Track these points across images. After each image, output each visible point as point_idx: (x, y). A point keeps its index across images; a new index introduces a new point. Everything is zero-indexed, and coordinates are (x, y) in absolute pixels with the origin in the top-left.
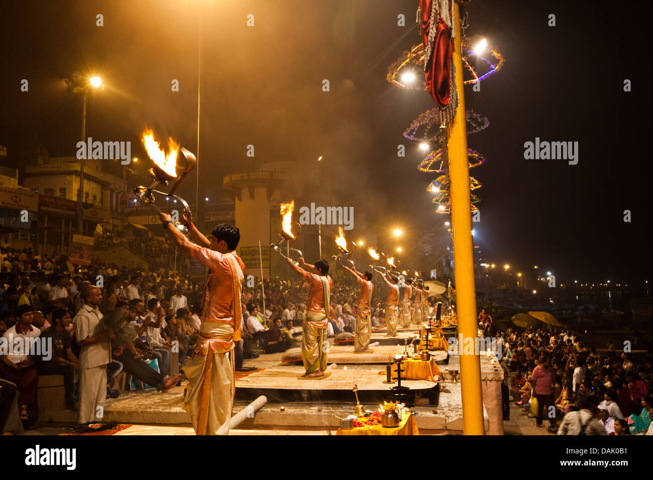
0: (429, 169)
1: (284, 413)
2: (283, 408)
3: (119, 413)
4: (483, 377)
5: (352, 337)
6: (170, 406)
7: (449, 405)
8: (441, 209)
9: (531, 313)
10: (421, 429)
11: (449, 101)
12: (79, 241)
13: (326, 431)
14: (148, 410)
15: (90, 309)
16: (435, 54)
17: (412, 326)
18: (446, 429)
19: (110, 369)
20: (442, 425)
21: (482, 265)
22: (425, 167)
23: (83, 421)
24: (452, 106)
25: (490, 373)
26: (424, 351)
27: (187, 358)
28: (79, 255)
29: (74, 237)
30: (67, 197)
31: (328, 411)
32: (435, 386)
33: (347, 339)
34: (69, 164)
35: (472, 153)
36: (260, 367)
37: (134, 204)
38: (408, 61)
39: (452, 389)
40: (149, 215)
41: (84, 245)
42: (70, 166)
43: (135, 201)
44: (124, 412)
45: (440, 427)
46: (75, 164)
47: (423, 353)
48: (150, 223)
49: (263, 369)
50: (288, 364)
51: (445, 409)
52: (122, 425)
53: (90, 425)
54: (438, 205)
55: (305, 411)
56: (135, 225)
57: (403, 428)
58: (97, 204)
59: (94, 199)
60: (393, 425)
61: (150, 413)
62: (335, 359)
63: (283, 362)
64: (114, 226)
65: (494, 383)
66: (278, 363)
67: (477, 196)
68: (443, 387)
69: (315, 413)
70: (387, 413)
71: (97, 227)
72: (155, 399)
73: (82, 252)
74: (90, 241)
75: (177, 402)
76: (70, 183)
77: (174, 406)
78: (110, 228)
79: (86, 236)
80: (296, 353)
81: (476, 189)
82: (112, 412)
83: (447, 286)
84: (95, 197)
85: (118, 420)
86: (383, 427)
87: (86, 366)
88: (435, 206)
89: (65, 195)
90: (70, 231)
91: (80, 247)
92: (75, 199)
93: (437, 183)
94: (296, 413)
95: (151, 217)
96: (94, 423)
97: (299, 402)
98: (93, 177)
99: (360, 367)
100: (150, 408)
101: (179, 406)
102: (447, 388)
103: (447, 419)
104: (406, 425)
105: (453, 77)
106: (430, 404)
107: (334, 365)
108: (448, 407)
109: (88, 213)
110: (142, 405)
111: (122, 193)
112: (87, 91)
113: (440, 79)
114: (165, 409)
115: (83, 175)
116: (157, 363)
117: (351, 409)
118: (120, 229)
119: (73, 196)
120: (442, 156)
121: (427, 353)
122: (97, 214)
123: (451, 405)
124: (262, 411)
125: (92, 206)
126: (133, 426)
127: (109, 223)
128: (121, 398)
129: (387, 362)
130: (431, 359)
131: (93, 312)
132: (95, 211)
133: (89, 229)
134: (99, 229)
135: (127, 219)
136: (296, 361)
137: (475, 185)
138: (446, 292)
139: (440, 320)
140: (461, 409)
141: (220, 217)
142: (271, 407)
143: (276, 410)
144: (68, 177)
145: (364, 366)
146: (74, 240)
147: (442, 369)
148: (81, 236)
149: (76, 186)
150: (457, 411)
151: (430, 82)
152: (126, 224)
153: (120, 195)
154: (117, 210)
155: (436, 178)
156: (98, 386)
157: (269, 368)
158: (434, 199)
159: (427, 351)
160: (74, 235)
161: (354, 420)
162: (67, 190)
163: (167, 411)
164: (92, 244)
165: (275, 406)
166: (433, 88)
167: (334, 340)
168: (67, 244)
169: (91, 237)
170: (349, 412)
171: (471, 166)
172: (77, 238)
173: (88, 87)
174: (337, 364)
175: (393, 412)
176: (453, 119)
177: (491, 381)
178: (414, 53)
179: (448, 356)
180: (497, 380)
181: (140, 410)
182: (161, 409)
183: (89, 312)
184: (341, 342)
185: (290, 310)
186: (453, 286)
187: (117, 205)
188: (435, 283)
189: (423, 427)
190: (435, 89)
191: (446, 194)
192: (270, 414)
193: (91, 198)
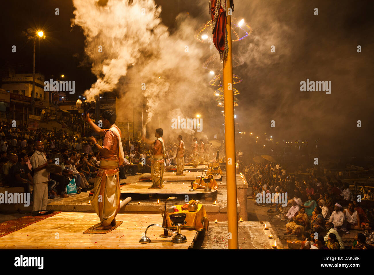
0: (214, 84)
1: (140, 205)
2: (139, 203)
3: (55, 206)
4: (238, 187)
5: (175, 168)
6: (82, 202)
7: (222, 201)
8: (220, 104)
9: (262, 156)
10: (207, 212)
11: (224, 49)
12: (32, 118)
13: (161, 214)
14: (70, 204)
15: (39, 153)
16: (218, 25)
17: (205, 163)
18: (220, 212)
19: (50, 184)
20: (218, 210)
21: (239, 132)
22: (212, 83)
23: (36, 210)
24: (225, 52)
25: (242, 185)
26: (210, 174)
27: (91, 178)
28: (33, 125)
29: (30, 116)
30: (26, 95)
31: (162, 204)
32: (215, 191)
33: (172, 169)
34: (26, 78)
35: (235, 77)
36: (128, 183)
37: (62, 99)
38: (205, 28)
39: (223, 193)
40: (70, 105)
41: (36, 120)
42: (27, 78)
43: (63, 98)
44: (58, 205)
45: (217, 211)
46: (30, 77)
47: (210, 175)
48: (71, 109)
49: (129, 184)
50: (142, 181)
51: (219, 202)
52: (56, 212)
53: (39, 212)
54: (219, 102)
55: (150, 204)
56: (62, 110)
57: (199, 212)
58: (42, 99)
59: (40, 96)
60: (194, 211)
61: (71, 206)
62: (166, 179)
63: (140, 180)
64: (52, 111)
65: (243, 190)
66: (137, 181)
67: (238, 98)
68: (219, 192)
69: (155, 205)
70: (191, 205)
71: (43, 111)
72: (74, 199)
73: (34, 124)
74: (39, 118)
75: (85, 200)
76: (27, 88)
77: (84, 203)
78: (49, 111)
79: (36, 115)
80: (146, 176)
81: (237, 95)
82: (51, 205)
83: (222, 143)
84: (41, 95)
85: (54, 209)
86: (189, 211)
87: (36, 183)
88: (217, 103)
89: (25, 94)
90: (28, 113)
91: (33, 121)
92: (30, 96)
93: (218, 91)
94: (146, 205)
95: (71, 106)
96: (41, 211)
97: (148, 200)
98: (40, 84)
99: (178, 182)
100: (71, 203)
101: (86, 202)
102: (221, 192)
103: (220, 207)
104: (200, 210)
105: (226, 37)
106: (212, 200)
107: (165, 182)
108: (221, 201)
109: (37, 104)
110: (67, 202)
111: (55, 93)
112: (36, 39)
113: (220, 38)
114: (79, 204)
115: (34, 83)
116: (75, 181)
117: (174, 203)
118: (54, 112)
119: (29, 94)
120: (221, 78)
121: (211, 175)
122: (42, 104)
123: (222, 200)
124: (129, 204)
125: (39, 100)
126: (62, 212)
127: (48, 109)
128: (56, 198)
129: (192, 180)
130: (213, 178)
131: (41, 155)
132: (41, 103)
133: (38, 112)
134: (43, 112)
135: (58, 107)
136: (146, 179)
137: (237, 93)
138: (221, 146)
139: (218, 159)
140: (226, 202)
141: (107, 107)
142: (133, 202)
143: (136, 204)
144: (26, 85)
145: (180, 182)
146: (30, 118)
147: (218, 183)
148: (33, 116)
149: (30, 89)
150: (225, 203)
151: (215, 39)
152: (58, 110)
153: (54, 95)
154: (53, 102)
155: (218, 89)
156: (43, 192)
157: (133, 183)
158: (217, 99)
159: (211, 174)
160: (30, 115)
161: (175, 208)
162: (25, 91)
163: (80, 205)
164: (40, 120)
165: (135, 202)
166: (216, 42)
167: (166, 169)
168: (26, 119)
169: (39, 116)
170: (173, 205)
171: (235, 83)
172: (31, 117)
173: (36, 37)
174: (167, 181)
175: (194, 204)
176: (226, 58)
177: (242, 189)
178: (208, 24)
179: (222, 177)
180: (245, 188)
181: (66, 204)
182: (77, 204)
183: (39, 154)
184: (169, 170)
185: (143, 154)
186: (225, 143)
187: (53, 99)
188: (216, 141)
189: (209, 211)
190: (217, 42)
191: (223, 97)
192: (133, 206)
193: (39, 96)
